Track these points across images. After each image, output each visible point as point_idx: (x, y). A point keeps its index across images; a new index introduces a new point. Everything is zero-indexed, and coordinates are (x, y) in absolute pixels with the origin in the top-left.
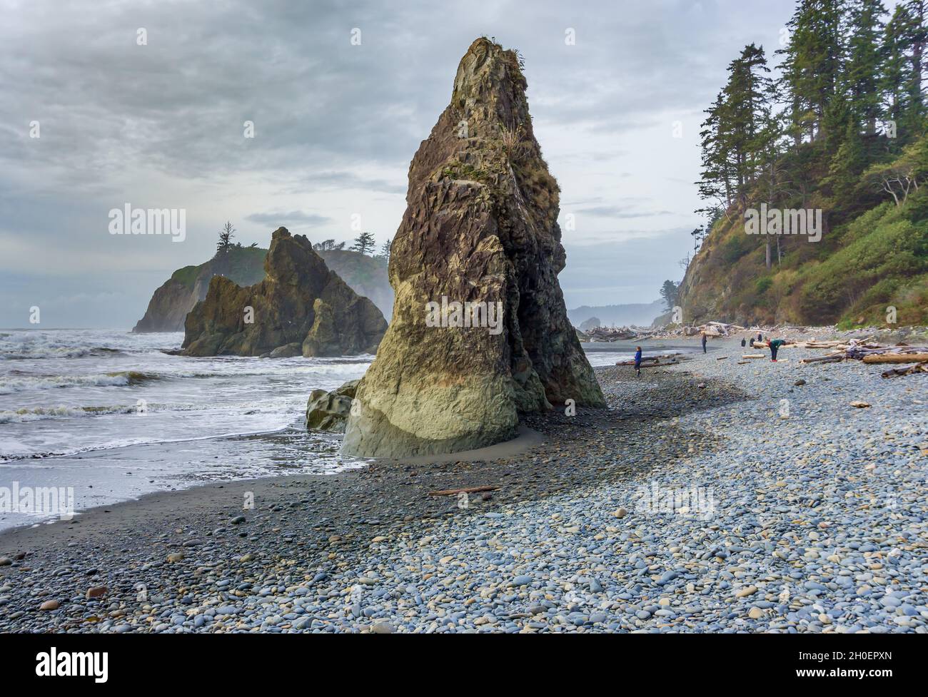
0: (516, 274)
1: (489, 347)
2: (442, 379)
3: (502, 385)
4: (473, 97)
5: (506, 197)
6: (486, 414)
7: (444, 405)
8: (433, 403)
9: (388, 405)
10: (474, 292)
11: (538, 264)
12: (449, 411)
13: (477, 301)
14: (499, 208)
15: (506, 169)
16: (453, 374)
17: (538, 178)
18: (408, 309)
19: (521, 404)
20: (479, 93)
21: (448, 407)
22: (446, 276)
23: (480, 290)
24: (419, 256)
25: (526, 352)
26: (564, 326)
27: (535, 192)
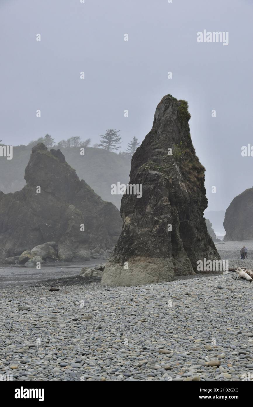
0: (178, 213)
1: (162, 246)
2: (142, 259)
3: (167, 262)
4: (161, 129)
5: (173, 179)
6: (160, 274)
7: (142, 270)
8: (138, 269)
9: (119, 270)
10: (156, 222)
11: (190, 208)
12: (144, 273)
13: (158, 226)
14: (169, 184)
15: (174, 166)
16: (146, 257)
17: (193, 166)
18: (128, 229)
19: (180, 272)
20: (164, 127)
21: (144, 271)
22: (145, 215)
23: (159, 221)
24: (134, 206)
25: (184, 249)
26: (204, 237)
27: (189, 173)
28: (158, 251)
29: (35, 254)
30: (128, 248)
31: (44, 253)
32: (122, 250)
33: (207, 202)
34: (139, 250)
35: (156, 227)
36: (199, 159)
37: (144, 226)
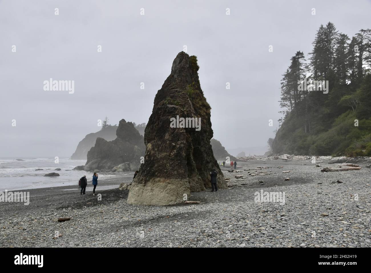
0: (192, 140)
1: (179, 168)
2: (162, 180)
3: (184, 183)
4: (177, 74)
5: (187, 111)
6: (178, 194)
7: (162, 190)
8: (158, 189)
9: (141, 190)
10: (174, 147)
11: (201, 136)
12: (164, 193)
13: (175, 151)
14: (184, 115)
15: (188, 101)
16: (165, 178)
17: (202, 104)
18: (150, 154)
19: (194, 189)
20: (179, 72)
21: (163, 191)
22: (164, 142)
23: (176, 147)
24: (154, 134)
25: (196, 169)
26: (212, 159)
27: (200, 109)
28: (176, 172)
29: (120, 168)
30: (149, 170)
31: (123, 167)
32: (145, 172)
33: (213, 133)
34: (159, 172)
35: (174, 152)
36: (206, 99)
37: (163, 151)
